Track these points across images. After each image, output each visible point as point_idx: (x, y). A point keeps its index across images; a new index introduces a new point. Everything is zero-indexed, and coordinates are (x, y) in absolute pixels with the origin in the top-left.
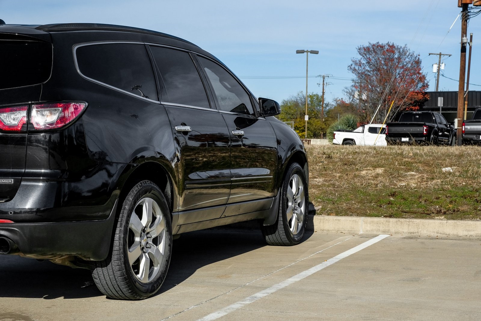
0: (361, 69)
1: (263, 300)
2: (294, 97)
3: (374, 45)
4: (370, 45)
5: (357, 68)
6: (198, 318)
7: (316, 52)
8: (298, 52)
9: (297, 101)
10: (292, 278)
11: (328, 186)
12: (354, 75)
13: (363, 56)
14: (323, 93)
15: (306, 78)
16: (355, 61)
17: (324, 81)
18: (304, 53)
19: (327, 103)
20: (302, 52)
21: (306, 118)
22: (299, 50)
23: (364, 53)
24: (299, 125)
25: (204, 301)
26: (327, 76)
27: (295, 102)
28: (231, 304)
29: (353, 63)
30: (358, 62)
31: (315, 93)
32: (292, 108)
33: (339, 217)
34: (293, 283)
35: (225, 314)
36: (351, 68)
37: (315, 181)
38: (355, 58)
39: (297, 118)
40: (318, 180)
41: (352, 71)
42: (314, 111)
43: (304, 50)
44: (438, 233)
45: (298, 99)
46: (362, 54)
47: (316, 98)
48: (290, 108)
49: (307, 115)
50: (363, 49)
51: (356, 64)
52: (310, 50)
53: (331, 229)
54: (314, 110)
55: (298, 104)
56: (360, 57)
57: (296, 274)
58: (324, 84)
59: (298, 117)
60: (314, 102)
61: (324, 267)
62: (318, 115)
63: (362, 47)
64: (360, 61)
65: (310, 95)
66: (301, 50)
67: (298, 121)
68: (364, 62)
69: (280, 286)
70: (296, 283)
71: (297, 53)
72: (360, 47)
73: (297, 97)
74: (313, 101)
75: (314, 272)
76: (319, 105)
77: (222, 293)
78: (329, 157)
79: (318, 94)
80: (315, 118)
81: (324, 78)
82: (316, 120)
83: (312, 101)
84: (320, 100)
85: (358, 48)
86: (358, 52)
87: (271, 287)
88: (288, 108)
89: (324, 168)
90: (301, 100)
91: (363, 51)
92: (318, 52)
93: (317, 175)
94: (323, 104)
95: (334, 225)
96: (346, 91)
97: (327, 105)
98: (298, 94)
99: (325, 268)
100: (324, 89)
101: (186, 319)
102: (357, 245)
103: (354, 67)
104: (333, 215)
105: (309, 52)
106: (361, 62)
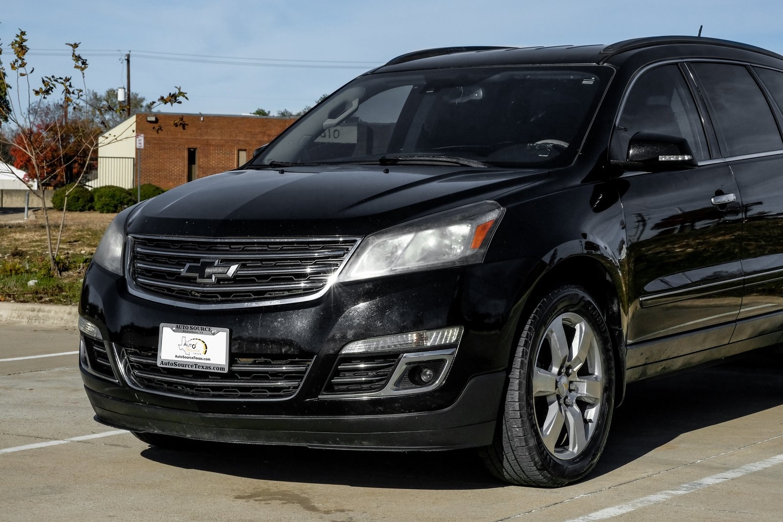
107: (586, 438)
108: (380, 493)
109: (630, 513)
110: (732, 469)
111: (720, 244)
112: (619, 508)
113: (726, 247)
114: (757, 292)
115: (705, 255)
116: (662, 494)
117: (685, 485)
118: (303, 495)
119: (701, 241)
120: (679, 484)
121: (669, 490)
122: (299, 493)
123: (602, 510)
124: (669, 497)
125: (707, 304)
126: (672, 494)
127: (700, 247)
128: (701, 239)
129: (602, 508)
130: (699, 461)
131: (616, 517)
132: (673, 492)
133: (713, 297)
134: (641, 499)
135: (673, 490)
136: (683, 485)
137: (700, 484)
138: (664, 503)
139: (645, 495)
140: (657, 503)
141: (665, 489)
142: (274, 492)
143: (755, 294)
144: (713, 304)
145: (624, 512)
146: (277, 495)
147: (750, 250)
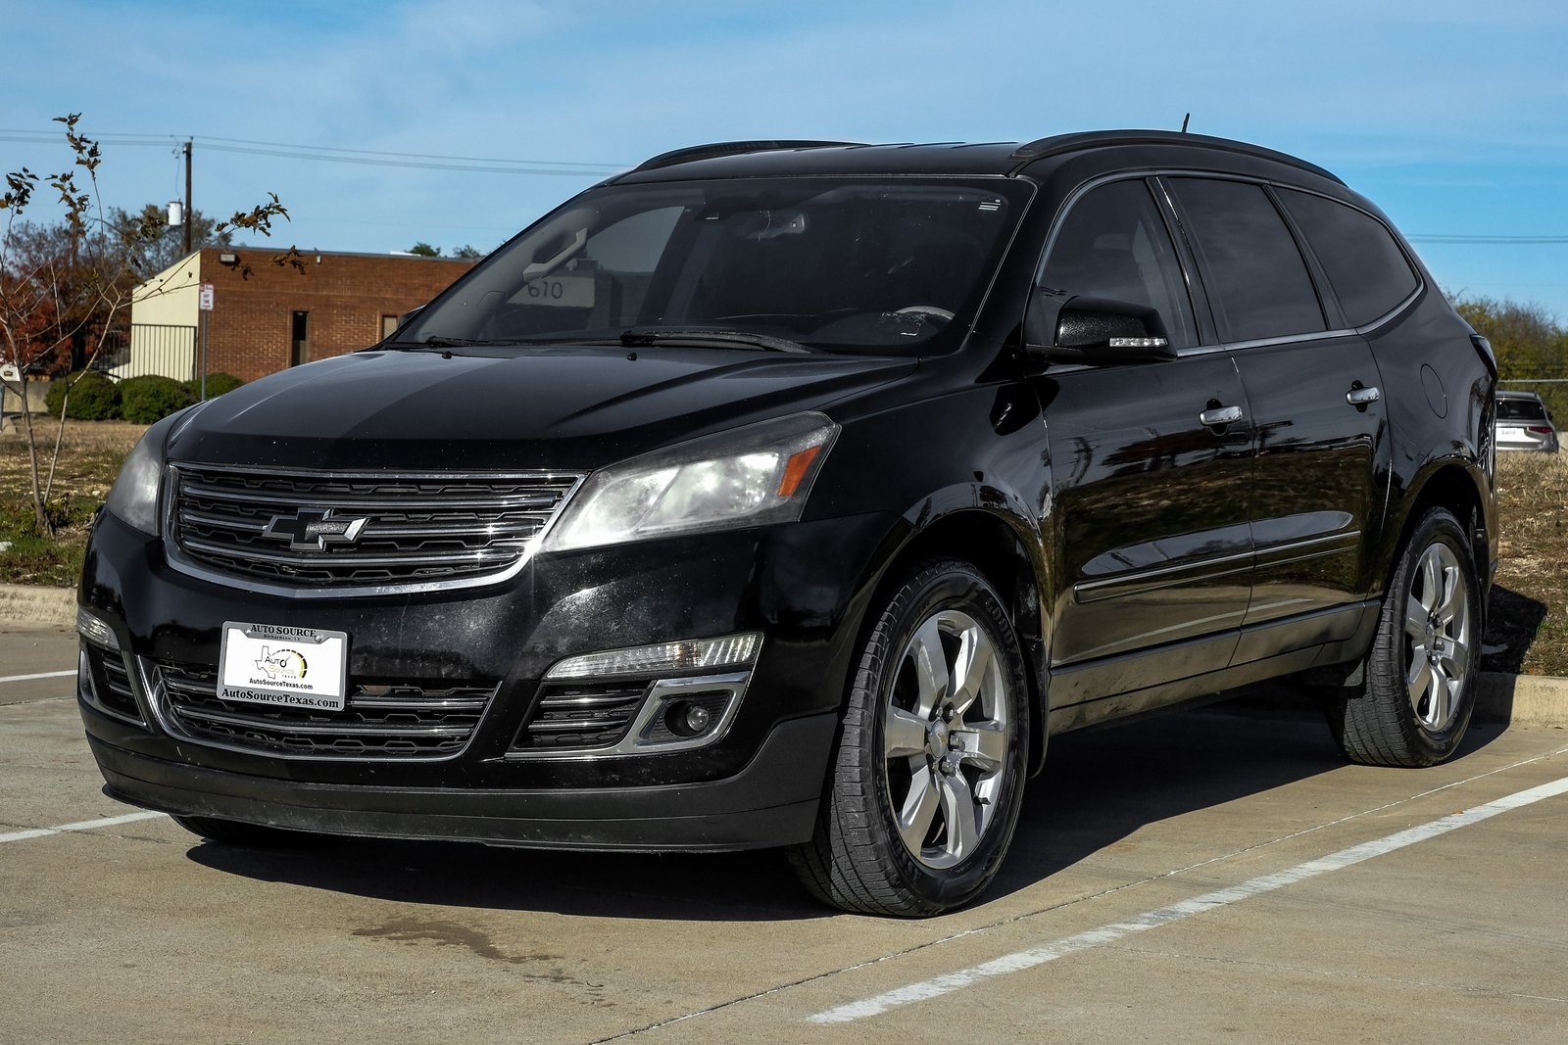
107: (978, 831)
108: (613, 926)
109: (1050, 963)
110: (1230, 885)
111: (1219, 493)
112: (1032, 955)
113: (1228, 497)
114: (1278, 577)
115: (1190, 512)
116: (1106, 929)
117: (1148, 915)
118: (476, 930)
119: (1186, 487)
120: (1138, 911)
121: (1119, 923)
122: (468, 926)
123: (1002, 959)
124: (1119, 936)
125: (1196, 597)
126: (1125, 931)
127: (1183, 497)
128: (1185, 484)
129: (1002, 954)
130: (1172, 873)
131: (1025, 971)
132: (1126, 927)
133: (1206, 586)
134: (1070, 938)
135: (1125, 923)
136: (1144, 915)
137: (1173, 913)
138: (1109, 946)
139: (1077, 932)
140: (1098, 946)
141: (1112, 922)
142: (424, 924)
143: (1276, 582)
144: (1204, 597)
145: (1040, 962)
146: (428, 929)
147: (1270, 505)
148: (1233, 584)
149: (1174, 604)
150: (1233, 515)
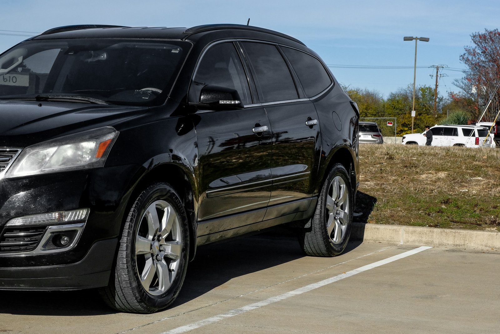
0: (475, 60)
1: (248, 313)
2: (403, 90)
3: (491, 32)
4: (486, 32)
5: (470, 58)
6: (165, 331)
7: (427, 40)
8: (406, 39)
9: (406, 94)
10: (295, 290)
11: (378, 191)
12: (467, 66)
13: (478, 45)
14: (437, 86)
15: (414, 69)
16: (469, 50)
17: (437, 72)
18: (412, 40)
19: (441, 97)
20: (410, 39)
21: (413, 114)
22: (407, 37)
23: (479, 42)
24: (408, 121)
25: (183, 313)
26: (441, 67)
27: (404, 95)
28: (210, 317)
29: (466, 52)
30: (472, 51)
31: (427, 86)
32: (400, 102)
33: (378, 226)
34: (292, 297)
35: (196, 327)
36: (463, 58)
37: (366, 184)
38: (469, 47)
39: (405, 114)
40: (369, 183)
41: (464, 61)
42: (425, 107)
43: (413, 37)
44: (486, 246)
45: (408, 92)
46: (476, 42)
47: (428, 92)
48: (398, 102)
49: (415, 110)
50: (478, 36)
51: (470, 53)
52: (419, 37)
53: (369, 239)
54: (425, 105)
55: (408, 98)
56: (474, 45)
57: (301, 287)
58: (437, 76)
59: (407, 113)
60: (427, 96)
61: (338, 279)
62: (430, 111)
63: (477, 34)
64: (474, 50)
65: (422, 87)
66: (409, 37)
67: (407, 117)
68: (479, 51)
69: (275, 299)
70: (297, 296)
71: (404, 40)
72: (475, 34)
73: (406, 90)
74: (425, 94)
75: (324, 285)
76: (431, 99)
77: (207, 305)
78: (390, 158)
79: (431, 87)
80: (426, 114)
81: (438, 68)
82: (428, 116)
83: (423, 95)
84: (434, 93)
85: (472, 35)
86: (472, 40)
87: (265, 299)
88: (396, 102)
89: (381, 170)
90: (411, 94)
91: (478, 39)
92: (429, 39)
93: (370, 178)
94: (436, 99)
95: (372, 234)
96: (456, 84)
97: (441, 100)
98: (409, 87)
99: (338, 281)
100: (438, 81)
101: (150, 332)
102: (389, 257)
103: (467, 57)
104: (373, 223)
105: (418, 39)
106: (476, 52)
107: (170, 282)
108: (32, 318)
109: (196, 329)
110: (262, 300)
111: (261, 157)
112: (189, 326)
113: (263, 159)
114: (281, 188)
115: (250, 164)
116: (217, 317)
117: (232, 311)
120: (229, 310)
121: (222, 314)
123: (178, 328)
124: (222, 319)
125: (251, 195)
127: (247, 159)
128: (248, 154)
129: (178, 326)
130: (241, 296)
131: (187, 332)
132: (224, 316)
133: (255, 191)
134: (204, 320)
135: (224, 314)
136: (231, 311)
137: (241, 310)
138: (218, 323)
139: (206, 318)
140: (214, 323)
141: (219, 314)
143: (281, 190)
144: (254, 195)
145: (192, 329)
147: (279, 162)
148: (265, 191)
149: (244, 198)
150: (265, 165)
